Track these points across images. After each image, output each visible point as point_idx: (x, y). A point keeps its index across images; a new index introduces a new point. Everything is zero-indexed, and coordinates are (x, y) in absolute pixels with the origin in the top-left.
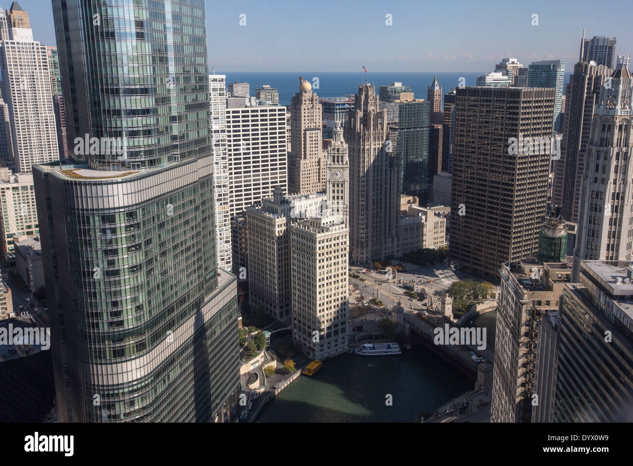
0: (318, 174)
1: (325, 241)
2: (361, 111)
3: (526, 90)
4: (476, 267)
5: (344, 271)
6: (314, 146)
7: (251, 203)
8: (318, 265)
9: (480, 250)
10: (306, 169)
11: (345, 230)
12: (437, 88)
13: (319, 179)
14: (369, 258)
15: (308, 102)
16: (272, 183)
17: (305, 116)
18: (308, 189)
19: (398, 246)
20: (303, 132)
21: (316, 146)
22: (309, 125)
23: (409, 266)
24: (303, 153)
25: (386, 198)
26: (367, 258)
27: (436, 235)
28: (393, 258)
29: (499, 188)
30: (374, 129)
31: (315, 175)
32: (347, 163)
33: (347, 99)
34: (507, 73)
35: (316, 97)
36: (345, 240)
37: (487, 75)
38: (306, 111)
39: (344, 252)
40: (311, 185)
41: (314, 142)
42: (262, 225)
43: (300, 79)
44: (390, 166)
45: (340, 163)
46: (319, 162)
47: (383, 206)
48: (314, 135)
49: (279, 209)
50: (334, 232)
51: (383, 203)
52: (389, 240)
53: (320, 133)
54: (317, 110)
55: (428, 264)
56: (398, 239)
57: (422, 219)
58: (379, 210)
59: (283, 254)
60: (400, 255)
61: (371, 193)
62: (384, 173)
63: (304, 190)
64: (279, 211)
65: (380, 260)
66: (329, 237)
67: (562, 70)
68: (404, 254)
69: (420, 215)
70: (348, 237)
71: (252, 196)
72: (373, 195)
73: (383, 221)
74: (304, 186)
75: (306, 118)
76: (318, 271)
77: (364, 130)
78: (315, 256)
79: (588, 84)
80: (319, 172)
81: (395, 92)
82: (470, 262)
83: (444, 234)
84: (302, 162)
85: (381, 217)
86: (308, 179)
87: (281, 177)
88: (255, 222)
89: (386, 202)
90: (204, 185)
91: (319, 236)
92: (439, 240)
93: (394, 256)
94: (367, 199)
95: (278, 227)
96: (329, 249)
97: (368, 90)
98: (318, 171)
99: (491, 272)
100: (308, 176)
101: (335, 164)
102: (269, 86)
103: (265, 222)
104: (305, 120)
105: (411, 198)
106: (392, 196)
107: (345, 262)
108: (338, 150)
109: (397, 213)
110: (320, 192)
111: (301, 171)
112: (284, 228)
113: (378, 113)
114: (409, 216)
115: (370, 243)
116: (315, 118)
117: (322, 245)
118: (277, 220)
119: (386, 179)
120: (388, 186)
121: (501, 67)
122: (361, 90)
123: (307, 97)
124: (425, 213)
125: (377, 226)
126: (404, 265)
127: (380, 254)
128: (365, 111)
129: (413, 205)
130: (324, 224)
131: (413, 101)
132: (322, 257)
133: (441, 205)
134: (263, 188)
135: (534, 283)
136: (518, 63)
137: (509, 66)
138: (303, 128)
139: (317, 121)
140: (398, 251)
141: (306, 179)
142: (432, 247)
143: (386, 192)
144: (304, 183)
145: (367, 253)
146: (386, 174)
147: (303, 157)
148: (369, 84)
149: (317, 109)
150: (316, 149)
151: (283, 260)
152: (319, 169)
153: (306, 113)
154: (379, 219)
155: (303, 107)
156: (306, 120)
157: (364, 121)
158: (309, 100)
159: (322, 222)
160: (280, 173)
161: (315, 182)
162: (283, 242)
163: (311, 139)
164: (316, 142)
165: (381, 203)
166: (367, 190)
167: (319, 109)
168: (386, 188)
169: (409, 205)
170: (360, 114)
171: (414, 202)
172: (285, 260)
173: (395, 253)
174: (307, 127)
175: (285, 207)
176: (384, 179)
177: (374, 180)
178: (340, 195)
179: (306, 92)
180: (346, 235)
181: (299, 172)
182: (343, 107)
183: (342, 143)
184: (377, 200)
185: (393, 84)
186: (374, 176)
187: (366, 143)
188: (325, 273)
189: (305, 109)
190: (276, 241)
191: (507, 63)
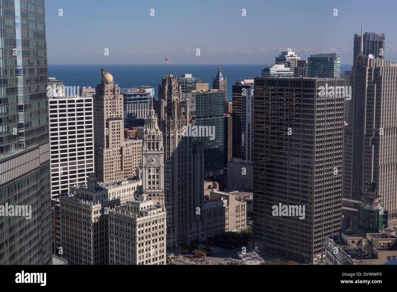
0: (120, 163)
1: (145, 225)
2: (165, 100)
3: (320, 80)
4: (280, 247)
5: (162, 254)
6: (116, 135)
7: (58, 192)
8: (138, 249)
9: (283, 231)
10: (109, 158)
11: (162, 213)
12: (221, 79)
13: (121, 167)
14: (176, 243)
15: (110, 93)
16: (88, 170)
17: (107, 107)
18: (111, 178)
19: (203, 231)
20: (105, 122)
21: (118, 135)
22: (112, 115)
23: (215, 249)
24: (105, 142)
25: (190, 183)
26: (174, 243)
27: (238, 219)
28: (198, 242)
29: (299, 171)
30: (179, 118)
31: (118, 163)
32: (162, 149)
33: (138, 90)
34: (288, 65)
35: (118, 88)
36: (162, 223)
37: (271, 67)
38: (109, 101)
39: (162, 235)
40: (114, 173)
41: (116, 131)
42: (78, 212)
43: (103, 71)
44: (193, 152)
45: (156, 150)
46: (121, 151)
47: (188, 192)
48: (116, 125)
49: (94, 196)
50: (152, 216)
51: (188, 188)
52: (194, 224)
53: (122, 122)
54: (119, 101)
55: (233, 247)
56: (203, 224)
57: (223, 204)
58: (184, 196)
59: (99, 241)
60: (205, 239)
61: (176, 179)
62: (188, 159)
63: (107, 178)
64: (94, 198)
65: (186, 244)
66: (148, 221)
67: (338, 62)
68: (208, 238)
69: (222, 199)
70: (165, 220)
71: (60, 185)
72: (179, 181)
73: (188, 205)
74: (107, 175)
75: (109, 108)
76: (138, 255)
77: (168, 119)
78: (135, 240)
79: (369, 75)
80: (121, 161)
81: (186, 83)
82: (274, 243)
83: (245, 217)
84: (105, 151)
85: (186, 202)
86: (111, 167)
87: (87, 166)
88: (69, 210)
89: (190, 187)
90: (43, 172)
91: (139, 220)
92: (241, 223)
93: (199, 240)
94: (173, 185)
95: (95, 213)
96: (148, 233)
97: (171, 81)
98: (120, 159)
99: (295, 251)
100: (111, 164)
101: (150, 150)
102: (54, 78)
103: (80, 210)
104: (107, 110)
105: (211, 183)
106: (196, 181)
107: (163, 245)
108: (153, 137)
109: (201, 198)
110: (131, 179)
111: (104, 160)
112: (99, 214)
113: (181, 103)
114: (211, 201)
115: (176, 228)
116: (116, 108)
117: (142, 229)
118: (93, 207)
119: (190, 165)
120: (192, 172)
121: (281, 60)
122: (164, 81)
123: (110, 89)
124: (227, 198)
125: (182, 211)
126: (211, 248)
127: (186, 239)
128: (169, 100)
129: (214, 190)
130: (142, 208)
131: (208, 91)
132: (142, 241)
133: (235, 190)
134: (71, 177)
135: (359, 253)
136: (296, 56)
137: (288, 58)
138: (105, 118)
139: (119, 111)
140: (203, 235)
141: (109, 168)
142: (234, 230)
143: (190, 178)
144: (107, 172)
145: (174, 238)
146: (190, 161)
147: (105, 146)
148: (171, 76)
149: (119, 99)
150: (118, 138)
151: (99, 247)
152: (121, 158)
153: (109, 103)
154: (184, 205)
155: (105, 97)
156: (109, 110)
157: (168, 110)
158: (111, 91)
159: (141, 206)
160: (87, 162)
161: (117, 170)
162: (99, 229)
163: (113, 128)
164: (118, 131)
165: (186, 189)
166: (173, 177)
167: (120, 99)
168: (190, 174)
169: (210, 190)
170: (165, 103)
171: (215, 187)
172: (101, 247)
173: (200, 237)
174: (109, 117)
175: (100, 193)
176: (188, 165)
177: (179, 167)
178: (156, 180)
179: (107, 83)
180: (163, 219)
181: (102, 161)
182: (134, 98)
183: (157, 130)
184: (182, 185)
185: (184, 76)
186: (179, 163)
187: (171, 131)
188: (145, 256)
189: (107, 100)
190: (93, 228)
191: (286, 56)
